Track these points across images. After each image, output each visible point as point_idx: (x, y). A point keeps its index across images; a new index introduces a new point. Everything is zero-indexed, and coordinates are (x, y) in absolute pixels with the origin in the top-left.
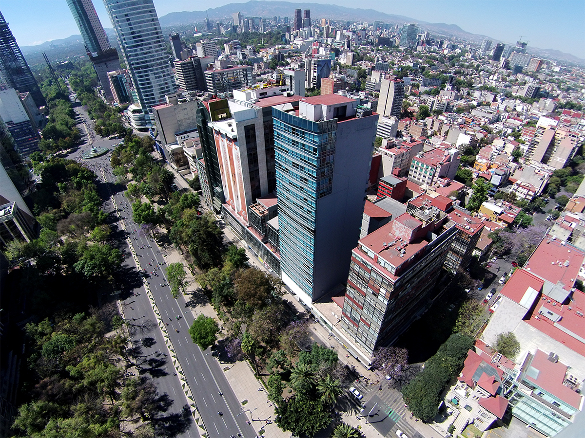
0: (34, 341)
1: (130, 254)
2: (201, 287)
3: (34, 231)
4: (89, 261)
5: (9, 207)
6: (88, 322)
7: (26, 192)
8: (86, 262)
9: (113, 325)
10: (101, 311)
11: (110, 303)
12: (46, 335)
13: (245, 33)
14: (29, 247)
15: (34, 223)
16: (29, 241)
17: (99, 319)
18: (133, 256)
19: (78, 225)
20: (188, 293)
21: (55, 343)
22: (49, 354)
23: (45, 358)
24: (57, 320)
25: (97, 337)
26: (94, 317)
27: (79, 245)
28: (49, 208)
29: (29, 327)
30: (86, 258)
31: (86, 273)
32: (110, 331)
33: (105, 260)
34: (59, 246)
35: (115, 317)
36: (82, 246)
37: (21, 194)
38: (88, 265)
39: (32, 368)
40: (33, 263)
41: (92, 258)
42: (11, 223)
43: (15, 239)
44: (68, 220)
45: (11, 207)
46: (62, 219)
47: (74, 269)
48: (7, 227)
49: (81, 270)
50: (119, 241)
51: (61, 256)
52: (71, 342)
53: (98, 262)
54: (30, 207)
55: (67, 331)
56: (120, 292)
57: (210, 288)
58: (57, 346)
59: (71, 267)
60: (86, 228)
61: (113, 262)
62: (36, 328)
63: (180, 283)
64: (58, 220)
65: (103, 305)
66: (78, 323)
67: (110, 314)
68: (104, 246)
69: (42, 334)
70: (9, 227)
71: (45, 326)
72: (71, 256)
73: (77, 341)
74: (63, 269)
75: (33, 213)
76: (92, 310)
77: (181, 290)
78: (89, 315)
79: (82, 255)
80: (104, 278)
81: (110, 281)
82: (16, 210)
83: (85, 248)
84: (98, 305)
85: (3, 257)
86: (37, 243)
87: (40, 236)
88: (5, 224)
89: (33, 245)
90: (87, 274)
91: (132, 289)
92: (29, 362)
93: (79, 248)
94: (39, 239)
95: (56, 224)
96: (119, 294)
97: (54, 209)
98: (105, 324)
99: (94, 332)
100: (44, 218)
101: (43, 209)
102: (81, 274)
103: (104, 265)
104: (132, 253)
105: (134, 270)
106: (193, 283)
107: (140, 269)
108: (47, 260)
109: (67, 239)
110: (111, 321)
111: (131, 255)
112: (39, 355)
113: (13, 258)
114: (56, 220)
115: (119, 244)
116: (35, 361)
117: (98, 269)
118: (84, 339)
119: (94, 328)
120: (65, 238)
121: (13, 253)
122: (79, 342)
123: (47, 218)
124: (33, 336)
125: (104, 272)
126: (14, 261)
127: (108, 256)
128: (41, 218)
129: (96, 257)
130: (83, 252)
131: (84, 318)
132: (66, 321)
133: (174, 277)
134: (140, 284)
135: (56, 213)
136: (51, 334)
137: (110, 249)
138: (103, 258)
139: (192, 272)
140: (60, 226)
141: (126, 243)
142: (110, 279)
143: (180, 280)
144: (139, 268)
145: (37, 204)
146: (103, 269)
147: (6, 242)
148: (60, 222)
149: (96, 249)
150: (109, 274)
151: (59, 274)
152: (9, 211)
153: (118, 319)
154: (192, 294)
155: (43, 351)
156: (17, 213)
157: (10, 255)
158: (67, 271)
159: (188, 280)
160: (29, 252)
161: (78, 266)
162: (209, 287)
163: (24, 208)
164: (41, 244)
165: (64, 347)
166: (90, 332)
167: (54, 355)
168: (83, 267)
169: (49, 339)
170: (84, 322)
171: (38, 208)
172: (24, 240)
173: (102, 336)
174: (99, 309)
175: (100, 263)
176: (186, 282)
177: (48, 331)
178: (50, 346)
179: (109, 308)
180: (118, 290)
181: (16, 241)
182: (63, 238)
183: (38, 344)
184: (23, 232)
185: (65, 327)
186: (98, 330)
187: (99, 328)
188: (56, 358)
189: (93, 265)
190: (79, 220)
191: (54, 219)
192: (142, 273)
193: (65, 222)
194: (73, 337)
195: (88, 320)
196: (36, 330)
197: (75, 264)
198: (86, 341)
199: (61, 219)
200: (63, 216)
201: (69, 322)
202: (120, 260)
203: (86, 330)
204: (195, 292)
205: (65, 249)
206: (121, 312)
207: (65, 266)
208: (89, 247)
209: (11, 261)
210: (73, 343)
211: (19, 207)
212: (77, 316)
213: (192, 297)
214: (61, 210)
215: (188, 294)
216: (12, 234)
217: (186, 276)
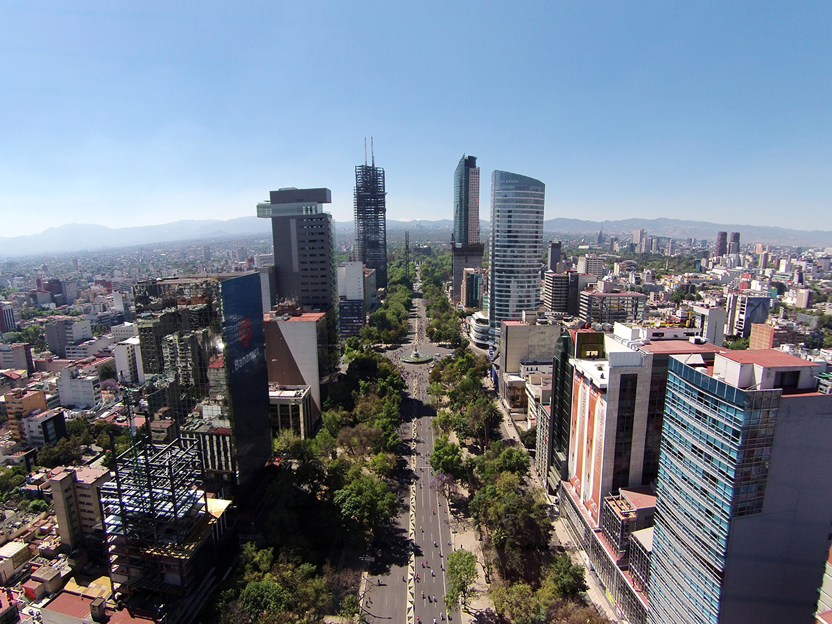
0: (243, 571)
1: (407, 508)
2: (493, 609)
3: (314, 428)
4: (355, 495)
5: (302, 390)
6: (314, 584)
7: (326, 379)
8: (350, 495)
9: (343, 609)
10: (337, 576)
11: (354, 570)
12: (259, 571)
13: (645, 253)
14: (300, 445)
15: (317, 418)
16: (303, 437)
17: (330, 588)
18: (411, 513)
19: (361, 441)
20: (470, 610)
21: (262, 590)
22: (247, 602)
23: (240, 605)
24: (281, 557)
25: (314, 613)
26: (325, 580)
27: (352, 468)
28: (340, 407)
29: (249, 548)
30: (352, 490)
31: (344, 510)
32: (333, 614)
33: (373, 503)
34: (330, 458)
35: (351, 596)
36: (355, 470)
37: (320, 379)
38: (351, 500)
39: (219, 608)
40: (294, 467)
41: (360, 492)
42: (296, 408)
43: (291, 428)
44: (354, 430)
45: (304, 391)
46: (348, 427)
47: (333, 496)
48: (290, 412)
49: (340, 503)
50: (401, 483)
51: (327, 473)
52: (279, 600)
53: (363, 502)
54: (322, 399)
55: (284, 581)
56: (373, 559)
57: (509, 617)
58: (262, 597)
59: (330, 493)
60: (369, 448)
61: (382, 511)
62: (254, 554)
63: (462, 588)
64: (343, 426)
65: (344, 567)
66: (302, 578)
67: (346, 588)
68: (378, 482)
69: (256, 567)
70: (292, 412)
71: (265, 558)
72: (337, 478)
73: (288, 604)
74: (321, 490)
75: (322, 405)
76: (327, 568)
77: (461, 599)
78: (319, 573)
79: (350, 483)
80: (362, 527)
81: (368, 536)
82: (307, 396)
83: (358, 474)
84: (338, 567)
85: (270, 444)
86: (310, 443)
87: (317, 436)
88: (290, 407)
89: (306, 445)
90: (344, 512)
91: (390, 564)
92: (222, 598)
93: (350, 472)
94: (314, 440)
95: (339, 429)
96: (371, 562)
97: (345, 410)
98: (333, 598)
99: (314, 604)
100: (330, 416)
101: (334, 406)
102: (337, 508)
103: (370, 510)
104: (411, 508)
105: (404, 535)
106: (482, 597)
107: (413, 537)
108: (310, 471)
109: (342, 454)
110: (342, 599)
111: (409, 510)
112: (238, 593)
113: (278, 450)
114: (342, 425)
115: (400, 487)
116: (227, 602)
117: (360, 512)
118: (297, 607)
119: (317, 599)
120: (341, 451)
121: (281, 443)
122: (289, 607)
123: (334, 417)
124: (246, 563)
125: (365, 520)
126: (277, 455)
127: (379, 498)
128: (328, 416)
129: (364, 493)
130: (353, 479)
131: (312, 575)
132: (290, 565)
133: (458, 573)
134: (403, 562)
135: (345, 416)
136: (265, 573)
137: (385, 491)
138: (372, 499)
139: (486, 576)
140: (342, 433)
141: (408, 490)
142: (368, 533)
143: (464, 583)
144: (411, 536)
145: (331, 397)
146: (366, 514)
147: (282, 428)
148: (344, 428)
149: (369, 483)
150: (370, 525)
151: (314, 495)
152: (300, 394)
153: (352, 602)
154: (476, 616)
155: (244, 592)
156: (307, 400)
157: (278, 444)
158: (324, 496)
159: (477, 587)
160: (297, 451)
161: (340, 494)
162: (507, 616)
163: (316, 397)
164: (314, 447)
165: (269, 603)
166: (309, 600)
167: (252, 607)
168: (343, 501)
169: (260, 579)
170: (310, 580)
171: (329, 402)
172: (299, 433)
173: (321, 616)
174: (336, 572)
175: (365, 504)
176: (473, 590)
177: (264, 566)
178: (256, 590)
179: (347, 577)
180: (372, 556)
181: (291, 431)
182: (339, 451)
183: (245, 578)
184: (302, 425)
185: (285, 574)
186: (321, 604)
187: (323, 600)
188: (251, 613)
189: (357, 502)
190: (365, 435)
191: (339, 423)
192: (413, 544)
193: (349, 432)
194: (286, 595)
195: (316, 580)
196: (253, 557)
197: (336, 492)
198: (297, 612)
199: (347, 425)
200: (351, 422)
201: (293, 570)
202: (392, 511)
203: (306, 594)
204: (481, 614)
205: (334, 465)
206: (361, 593)
207: (325, 488)
208: (363, 475)
209: (275, 453)
210: (281, 605)
211: (312, 395)
212: (306, 567)
213: (474, 621)
214: (352, 414)
215: (469, 613)
216: (291, 422)
217: (476, 579)
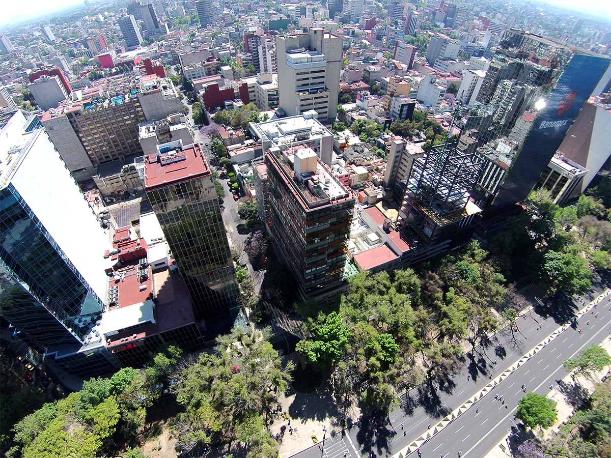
0: (465, 253)
1: (592, 299)
2: (590, 393)
3: (567, 201)
4: (562, 262)
5: (579, 170)
6: (498, 288)
7: (605, 173)
8: (559, 259)
9: (505, 311)
10: (514, 294)
11: (526, 300)
12: (474, 259)
14: (549, 206)
15: (576, 196)
16: (555, 202)
17: (506, 296)
19: (597, 234)
20: (575, 379)
21: (469, 269)
22: (458, 269)
23: (453, 268)
24: (490, 261)
25: (488, 301)
26: (506, 291)
27: (575, 245)
28: (600, 200)
29: (475, 243)
30: (563, 258)
31: (547, 265)
32: (497, 310)
33: (571, 276)
34: (564, 228)
35: (514, 310)
36: (576, 248)
37: (601, 170)
38: (557, 263)
39: (442, 262)
40: (535, 217)
41: (567, 263)
42: (564, 180)
43: (551, 191)
44: (599, 222)
45: (581, 171)
46: (595, 217)
47: (547, 252)
48: (559, 179)
49: (548, 259)
50: (603, 282)
51: (553, 236)
52: (475, 281)
53: (564, 270)
54: (591, 185)
55: (483, 275)
56: (543, 304)
57: (595, 405)
58: (467, 272)
59: (546, 249)
60: (599, 242)
61: (573, 285)
62: (476, 248)
63: (583, 367)
64: (592, 214)
65: (522, 294)
66: (494, 280)
67: (514, 304)
68: (587, 269)
69: (473, 256)
70: (560, 181)
71: (481, 254)
72: (558, 244)
73: (477, 286)
74: (541, 243)
75: (586, 189)
76: (512, 286)
77: (576, 369)
78: (506, 285)
79: (565, 253)
80: (551, 283)
81: (550, 291)
82: (580, 177)
83: (575, 252)
84: (518, 290)
85: (529, 192)
86: (557, 209)
87: (565, 208)
88: (561, 176)
89: (553, 208)
90: (547, 267)
91: (551, 315)
92: (446, 258)
93: (571, 247)
94: (561, 209)
95: (587, 214)
96: (539, 305)
97: (603, 204)
98: (503, 303)
99: (492, 296)
100: (587, 201)
101: (596, 196)
102: (544, 261)
103: (565, 278)
105: (574, 310)
106: (590, 382)
107: (579, 316)
108: (543, 227)
109: (575, 231)
110: (508, 307)
111: (592, 301)
112: (455, 262)
113: (531, 200)
114: (591, 212)
115: (599, 283)
116: (448, 261)
117: (557, 274)
118: (481, 291)
119: (495, 296)
121: (536, 197)
122: (477, 288)
123: (589, 204)
124: (469, 250)
125: (556, 281)
126: (528, 202)
127: (577, 277)
128: (585, 200)
129: (570, 266)
130: (570, 252)
131: (501, 283)
132: (492, 268)
133: (589, 357)
134: (560, 321)
135: (599, 208)
136: (476, 262)
137: (586, 276)
138: (572, 274)
139: (605, 377)
140: (586, 218)
141: (603, 289)
142: (552, 289)
143: (587, 365)
144: (579, 314)
145: (599, 188)
146: (560, 278)
147: (544, 187)
148: (591, 216)
149: (579, 263)
150: (557, 286)
151: (534, 242)
152: (575, 172)
153: (512, 313)
154: (576, 385)
155: (459, 263)
156: (578, 179)
157: (534, 196)
158: (541, 248)
159: (592, 375)
160: (545, 210)
161: (551, 254)
163: (586, 182)
164: (558, 213)
165: (468, 278)
166: (490, 293)
167: (458, 273)
168: (552, 260)
169: (471, 263)
170: (497, 284)
171: (594, 191)
172: (554, 198)
173: (491, 306)
174: (515, 292)
175: (565, 273)
176: (588, 374)
177: (477, 258)
178: (466, 266)
179: (520, 300)
180: (543, 302)
181: (550, 193)
182: (574, 228)
183: (464, 257)
184: (561, 193)
185: (486, 270)
186: (495, 300)
187: (497, 299)
188: (457, 275)
189: (560, 267)
190: (604, 232)
191: (590, 210)
193: (593, 221)
194: (480, 281)
195: (501, 287)
196: (475, 250)
197: (551, 251)
198: (480, 294)
199: (595, 215)
200: (600, 215)
201: (492, 272)
202: (579, 291)
203: (490, 289)
204: (580, 387)
205: (563, 235)
206: (521, 313)
207: (545, 244)
208: (579, 255)
209: (528, 200)
210: (474, 283)
211: (584, 177)
212: (500, 276)
213: (572, 386)
214: (605, 211)
215: (573, 380)
216: (554, 187)
217: (597, 371)
